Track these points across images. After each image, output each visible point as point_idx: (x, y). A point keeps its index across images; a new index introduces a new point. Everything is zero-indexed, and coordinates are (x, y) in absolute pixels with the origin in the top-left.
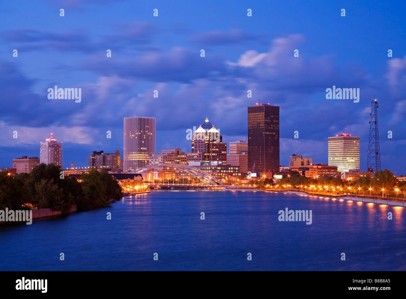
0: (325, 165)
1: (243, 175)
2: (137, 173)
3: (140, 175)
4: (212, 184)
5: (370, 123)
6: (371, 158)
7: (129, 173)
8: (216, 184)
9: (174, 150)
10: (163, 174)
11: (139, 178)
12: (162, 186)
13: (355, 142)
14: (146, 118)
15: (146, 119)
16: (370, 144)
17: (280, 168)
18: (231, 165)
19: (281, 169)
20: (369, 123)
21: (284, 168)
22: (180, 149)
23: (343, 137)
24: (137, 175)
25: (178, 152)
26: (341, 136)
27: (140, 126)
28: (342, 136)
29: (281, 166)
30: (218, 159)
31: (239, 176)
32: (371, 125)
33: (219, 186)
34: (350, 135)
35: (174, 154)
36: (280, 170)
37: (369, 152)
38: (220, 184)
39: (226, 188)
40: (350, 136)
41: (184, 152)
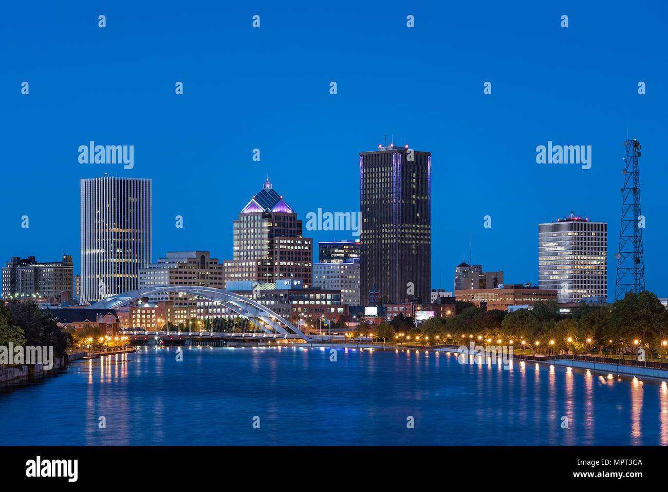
0: (533, 288)
1: (348, 311)
2: (107, 308)
3: (113, 312)
4: (278, 333)
5: (622, 190)
6: (624, 271)
7: (91, 307)
8: (286, 332)
9: (194, 255)
10: (169, 310)
11: (109, 319)
12: (164, 337)
13: (594, 234)
14: (131, 179)
15: (130, 181)
16: (622, 240)
17: (432, 294)
18: (322, 289)
19: (434, 296)
20: (620, 192)
21: (442, 294)
22: (207, 252)
23: (572, 222)
24: (104, 312)
25: (203, 258)
26: (567, 221)
27: (116, 199)
28: (569, 220)
29: (434, 291)
30: (292, 275)
31: (340, 313)
32: (626, 195)
33: (292, 336)
34: (587, 219)
35: (195, 263)
36: (432, 298)
37: (619, 256)
38: (295, 333)
39: (309, 342)
40: (586, 221)
41: (217, 259)
